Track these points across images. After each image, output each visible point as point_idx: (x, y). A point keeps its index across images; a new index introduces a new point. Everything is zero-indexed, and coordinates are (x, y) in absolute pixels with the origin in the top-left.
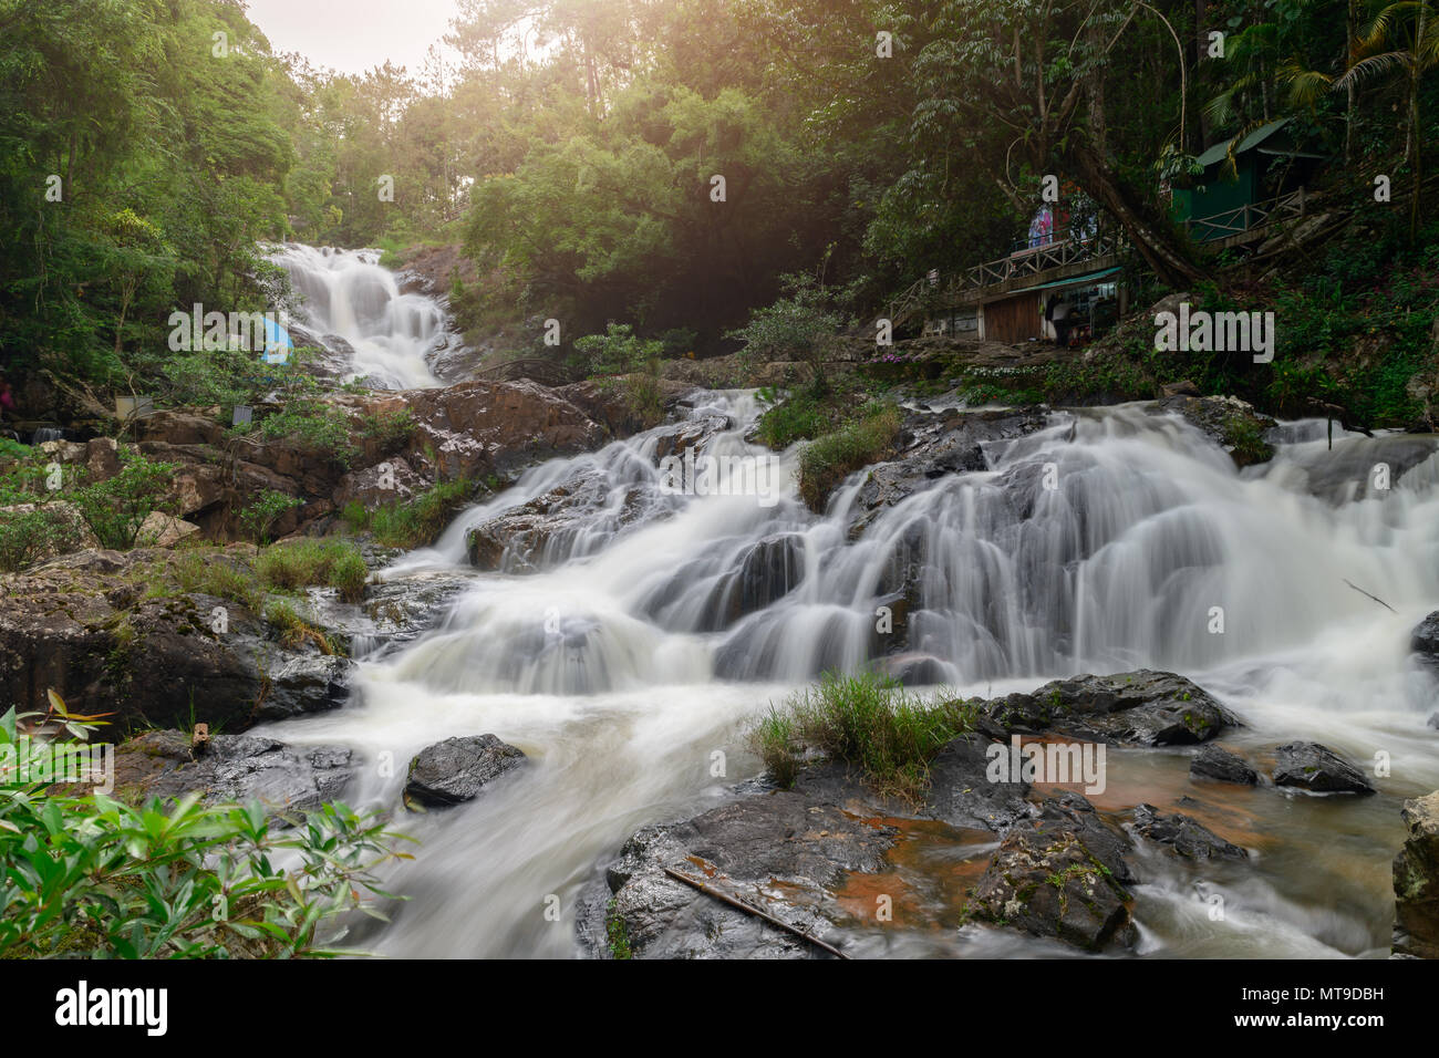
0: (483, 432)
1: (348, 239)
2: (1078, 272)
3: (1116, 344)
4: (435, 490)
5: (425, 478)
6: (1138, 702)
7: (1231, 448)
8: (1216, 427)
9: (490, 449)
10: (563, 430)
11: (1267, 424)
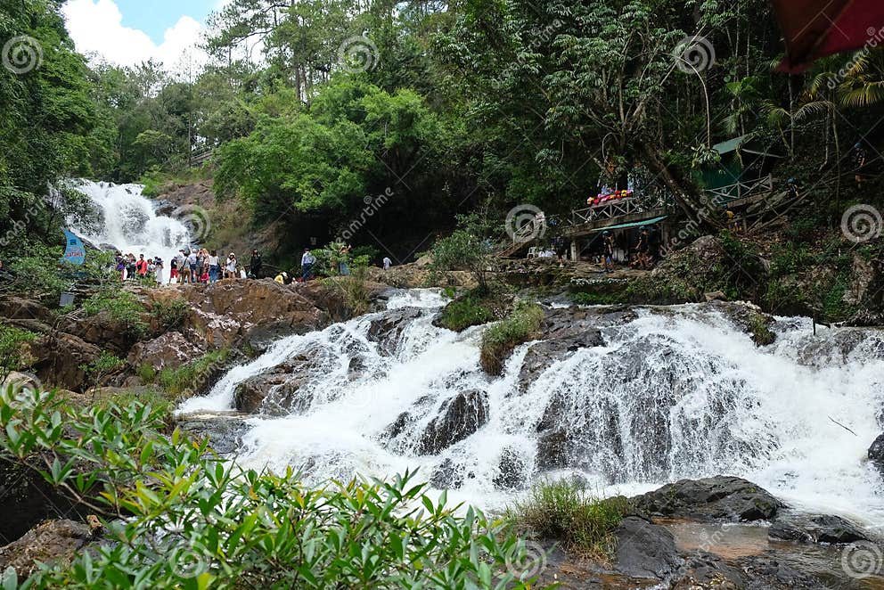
0: (240, 315)
1: (118, 177)
2: (638, 218)
3: (671, 266)
4: (205, 356)
5: (197, 346)
6: (723, 495)
7: (752, 334)
8: (742, 321)
9: (245, 327)
10: (298, 314)
11: (770, 320)
